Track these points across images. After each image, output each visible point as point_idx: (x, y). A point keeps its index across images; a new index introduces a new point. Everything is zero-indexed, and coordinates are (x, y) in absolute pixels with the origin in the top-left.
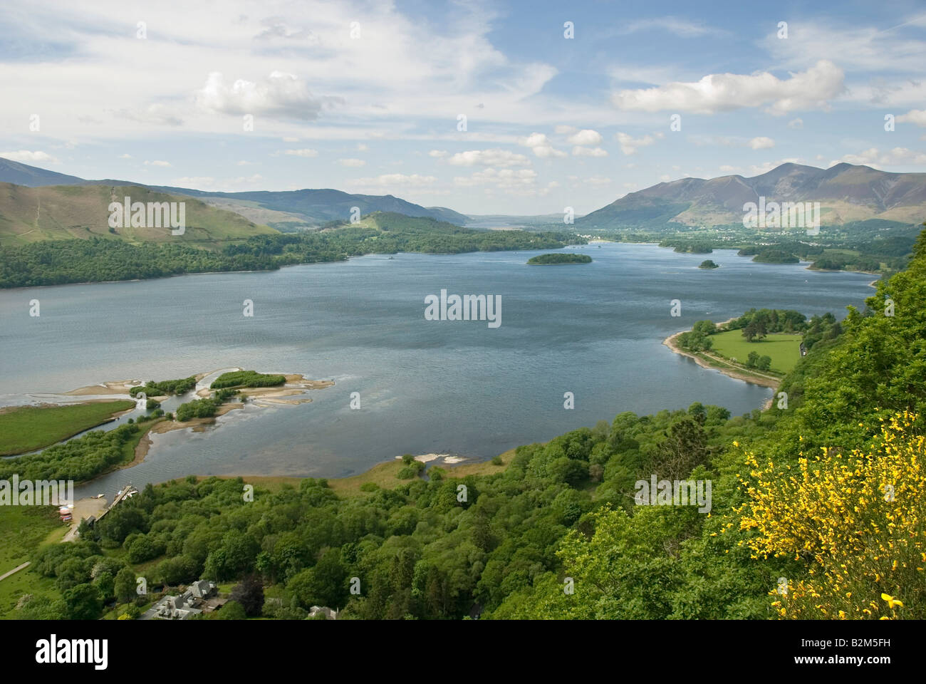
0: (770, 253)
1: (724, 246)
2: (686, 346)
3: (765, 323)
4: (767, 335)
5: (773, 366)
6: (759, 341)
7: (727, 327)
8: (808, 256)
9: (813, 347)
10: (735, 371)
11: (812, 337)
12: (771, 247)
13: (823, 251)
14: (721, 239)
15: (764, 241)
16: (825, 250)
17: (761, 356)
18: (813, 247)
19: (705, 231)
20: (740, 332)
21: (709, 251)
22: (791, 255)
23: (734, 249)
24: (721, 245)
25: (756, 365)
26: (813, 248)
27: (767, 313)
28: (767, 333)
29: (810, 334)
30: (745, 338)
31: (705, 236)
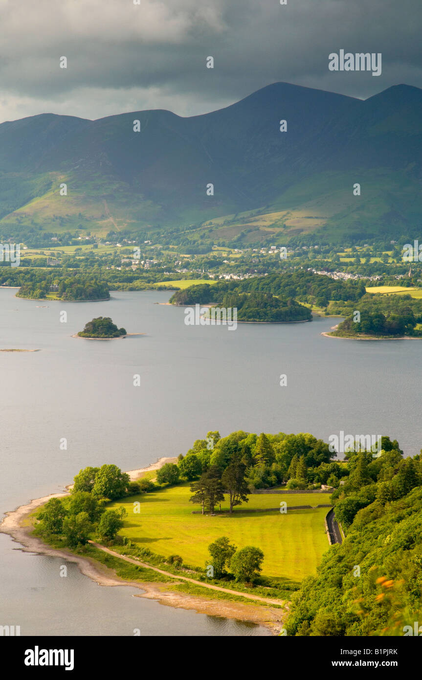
0: (245, 298)
1: (137, 283)
2: (60, 532)
3: (242, 467)
4: (248, 496)
5: (267, 570)
6: (232, 513)
7: (154, 481)
8: (331, 302)
9: (357, 520)
10: (180, 587)
11: (352, 496)
12: (246, 285)
13: (364, 292)
14: (130, 264)
15: (230, 270)
16: (369, 290)
17: (239, 549)
18: (341, 281)
19: (90, 246)
20: (185, 492)
21: (100, 294)
22: (293, 303)
23: (161, 289)
24: (130, 280)
25: (229, 571)
26: (340, 284)
27: (247, 441)
28: (249, 492)
29: (348, 490)
30: (198, 507)
31: (90, 260)
